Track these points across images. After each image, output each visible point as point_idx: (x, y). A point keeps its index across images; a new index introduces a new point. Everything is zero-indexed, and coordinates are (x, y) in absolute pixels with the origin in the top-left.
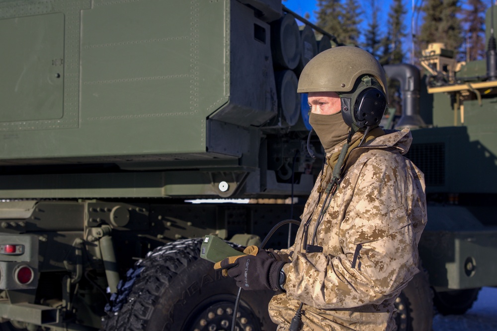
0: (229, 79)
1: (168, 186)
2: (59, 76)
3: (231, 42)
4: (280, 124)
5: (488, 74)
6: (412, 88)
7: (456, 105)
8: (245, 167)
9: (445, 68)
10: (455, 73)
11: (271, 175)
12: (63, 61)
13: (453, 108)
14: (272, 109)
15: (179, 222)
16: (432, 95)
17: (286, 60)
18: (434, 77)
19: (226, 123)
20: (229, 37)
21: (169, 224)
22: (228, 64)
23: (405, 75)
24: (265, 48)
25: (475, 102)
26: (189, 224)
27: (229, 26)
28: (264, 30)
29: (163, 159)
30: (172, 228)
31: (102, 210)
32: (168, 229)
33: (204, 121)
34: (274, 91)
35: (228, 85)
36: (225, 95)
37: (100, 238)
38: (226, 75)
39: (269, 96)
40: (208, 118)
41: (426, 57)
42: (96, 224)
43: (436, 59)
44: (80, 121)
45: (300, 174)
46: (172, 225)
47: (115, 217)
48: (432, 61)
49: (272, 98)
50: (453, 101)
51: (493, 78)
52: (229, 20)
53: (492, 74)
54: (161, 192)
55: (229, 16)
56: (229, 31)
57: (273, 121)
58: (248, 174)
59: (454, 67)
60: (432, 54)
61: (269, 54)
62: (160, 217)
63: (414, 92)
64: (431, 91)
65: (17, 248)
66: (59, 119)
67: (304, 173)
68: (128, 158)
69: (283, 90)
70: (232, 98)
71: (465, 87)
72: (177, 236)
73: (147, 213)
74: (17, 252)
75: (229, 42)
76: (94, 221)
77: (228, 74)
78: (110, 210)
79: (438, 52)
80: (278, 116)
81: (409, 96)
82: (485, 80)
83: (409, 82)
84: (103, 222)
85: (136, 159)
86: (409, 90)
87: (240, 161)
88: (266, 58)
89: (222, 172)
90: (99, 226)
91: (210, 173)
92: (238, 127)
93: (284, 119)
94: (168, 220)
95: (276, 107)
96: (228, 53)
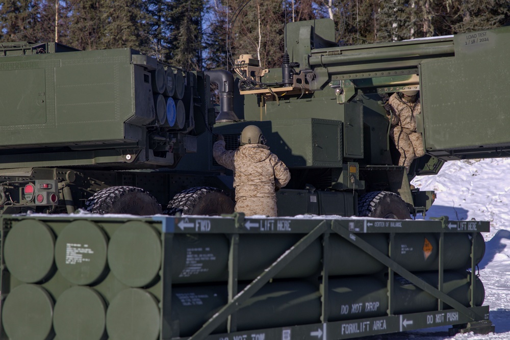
0: (135, 104)
1: (97, 158)
2: (43, 102)
3: (135, 86)
4: (156, 124)
5: (283, 81)
6: (227, 90)
7: (261, 104)
8: (140, 147)
9: (253, 74)
10: (261, 77)
11: (151, 152)
12: (45, 94)
13: (259, 106)
14: (153, 117)
15: (98, 182)
16: (243, 96)
17: (158, 90)
18: (244, 82)
19: (132, 125)
20: (134, 84)
21: (93, 182)
22: (134, 96)
23: (222, 80)
24: (149, 85)
25: (275, 102)
26: (103, 183)
27: (134, 79)
28: (148, 76)
29: (98, 143)
30: (94, 185)
31: (62, 173)
32: (92, 185)
33: (123, 124)
34: (154, 107)
35: (134, 107)
36: (133, 111)
37: (63, 188)
38: (133, 102)
39: (151, 110)
40: (124, 122)
41: (238, 65)
42: (60, 181)
43: (246, 67)
44: (56, 124)
45: (166, 151)
46: (95, 183)
47: (69, 177)
48: (242, 69)
49: (153, 111)
50: (259, 101)
51: (287, 85)
52: (134, 76)
53: (287, 81)
54: (92, 162)
55: (134, 74)
56: (134, 81)
57: (153, 122)
58: (141, 150)
59: (259, 73)
60: (243, 63)
61: (151, 89)
62: (89, 178)
63: (229, 93)
64: (242, 93)
65: (49, 185)
66: (44, 123)
67: (168, 151)
68: (76, 143)
69: (157, 106)
70: (136, 113)
71: (267, 91)
72: (97, 189)
73: (83, 176)
74: (49, 188)
75: (134, 86)
76: (59, 179)
77: (134, 101)
78: (66, 173)
79: (247, 62)
80: (156, 120)
81: (225, 96)
82: (281, 86)
83: (225, 84)
84: (63, 180)
85: (82, 144)
86: (225, 92)
87: (137, 143)
88: (150, 91)
89: (128, 150)
90: (61, 182)
91: (121, 150)
92: (137, 126)
93: (159, 121)
94: (93, 180)
95: (155, 115)
96: (134, 91)
